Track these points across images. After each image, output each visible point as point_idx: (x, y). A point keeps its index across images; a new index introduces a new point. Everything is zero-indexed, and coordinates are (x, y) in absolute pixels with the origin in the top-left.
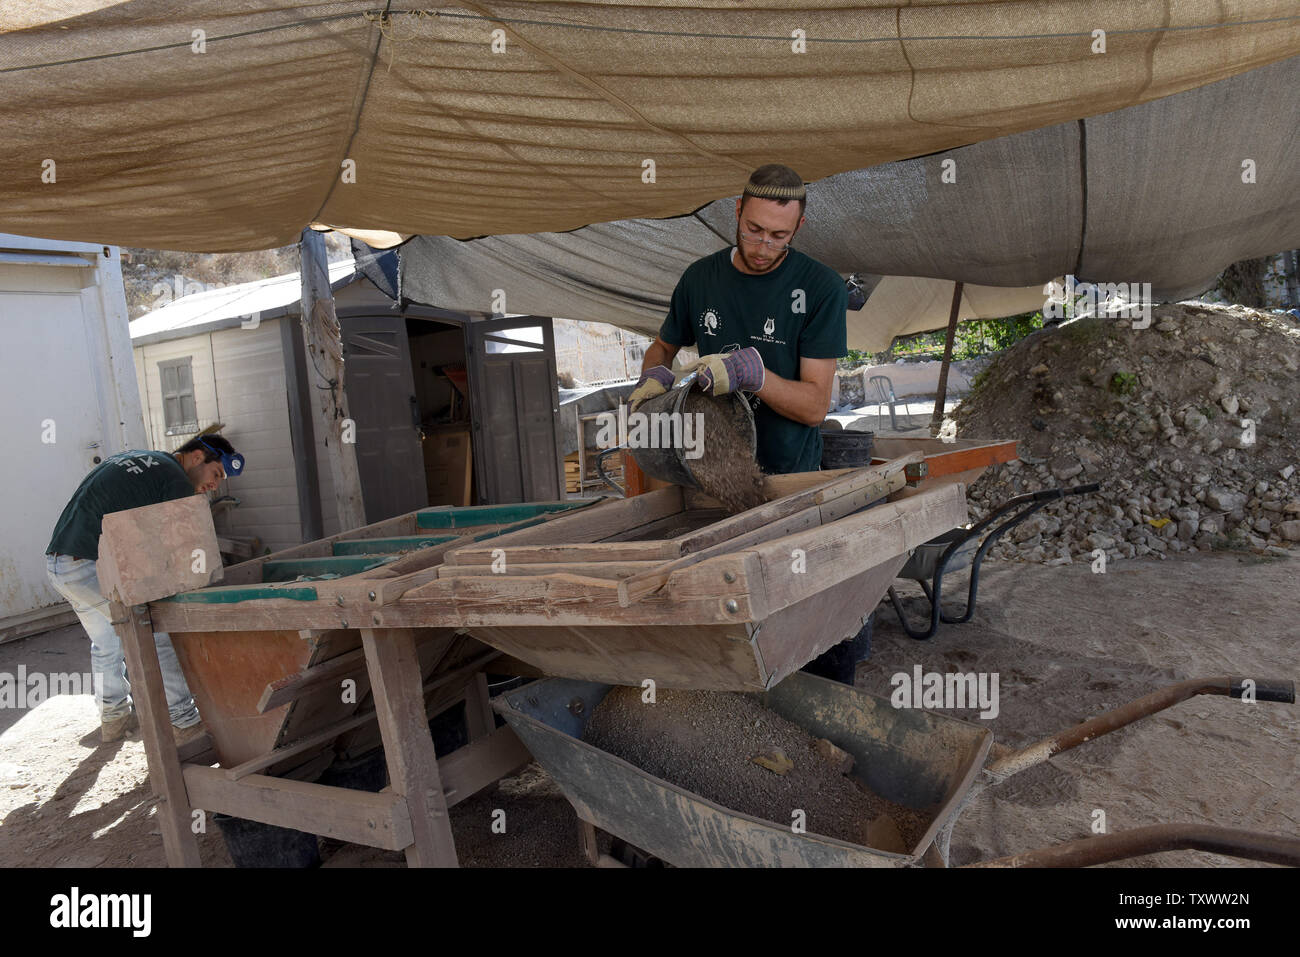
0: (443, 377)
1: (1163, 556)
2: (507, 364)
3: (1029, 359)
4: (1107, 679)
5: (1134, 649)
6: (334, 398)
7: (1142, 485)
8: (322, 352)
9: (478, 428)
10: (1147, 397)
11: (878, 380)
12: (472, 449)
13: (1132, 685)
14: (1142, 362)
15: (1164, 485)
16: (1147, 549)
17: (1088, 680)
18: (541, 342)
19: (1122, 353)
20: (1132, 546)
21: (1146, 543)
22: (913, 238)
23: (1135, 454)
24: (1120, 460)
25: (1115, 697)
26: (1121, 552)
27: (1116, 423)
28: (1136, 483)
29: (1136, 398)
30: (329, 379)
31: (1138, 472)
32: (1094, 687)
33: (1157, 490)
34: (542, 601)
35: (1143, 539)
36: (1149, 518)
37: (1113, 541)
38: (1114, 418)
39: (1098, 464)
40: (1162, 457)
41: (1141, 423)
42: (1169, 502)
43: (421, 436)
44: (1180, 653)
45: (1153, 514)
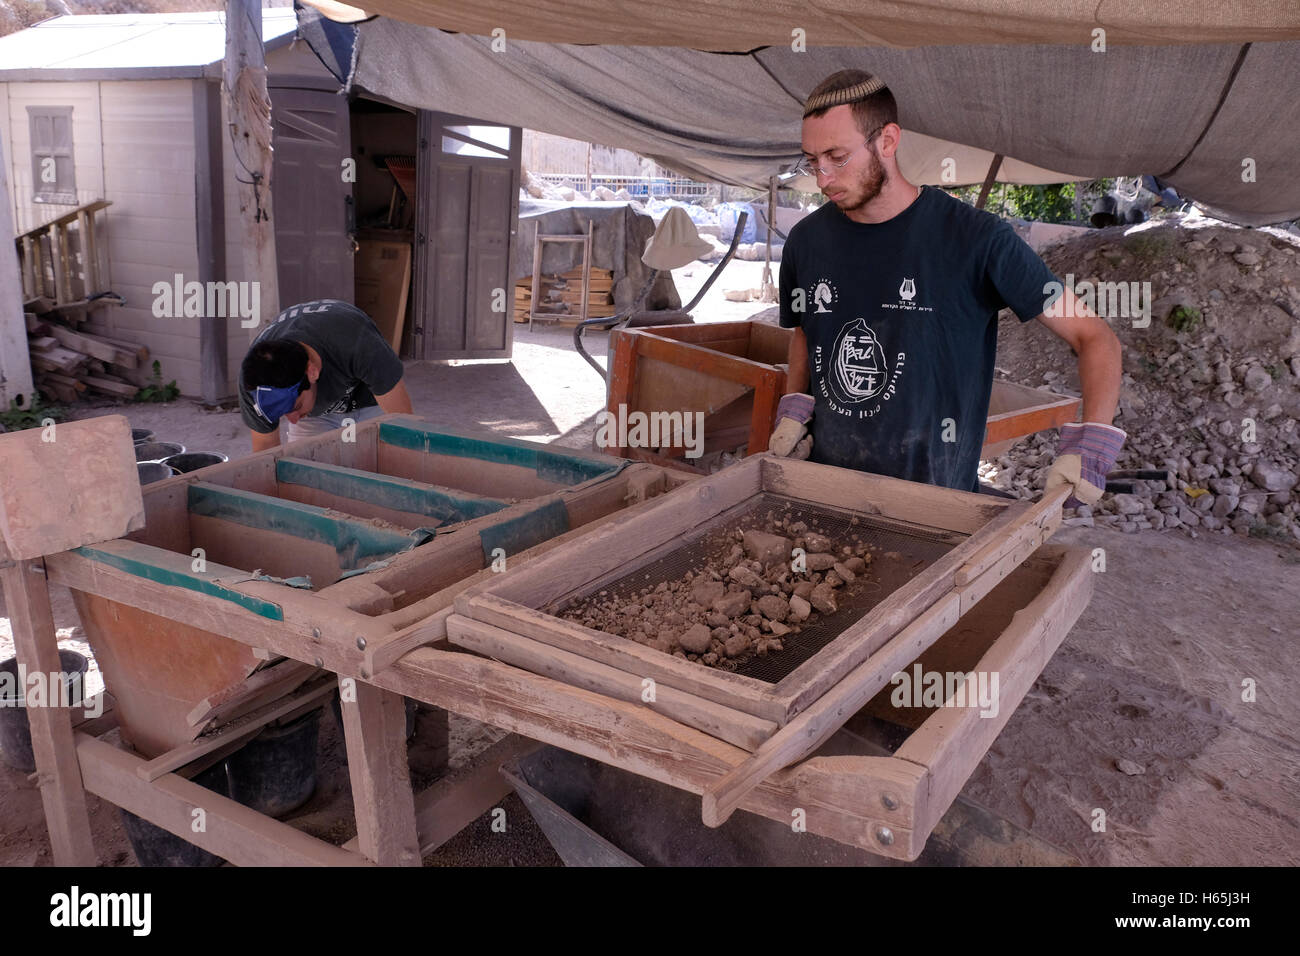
0: (386, 170)
1: (1195, 535)
2: (464, 168)
3: (1080, 267)
4: (1137, 702)
5: (1165, 662)
6: (257, 196)
7: (1184, 444)
8: (246, 135)
9: (422, 242)
10: (1208, 340)
12: (412, 265)
13: (1165, 715)
14: (1211, 297)
15: (1208, 448)
16: (1178, 522)
17: (1115, 699)
18: (506, 147)
19: (1189, 281)
20: (1162, 515)
21: (1178, 514)
22: (999, 113)
23: (1182, 405)
24: (1163, 409)
25: (1148, 729)
26: (1149, 520)
27: (1167, 365)
28: (1177, 440)
29: (1196, 339)
30: (252, 171)
31: (1181, 427)
32: (1124, 709)
33: (1200, 452)
34: (608, 735)
35: (1174, 509)
36: (1184, 485)
37: (1142, 506)
38: (1166, 359)
39: (1139, 411)
40: (1212, 415)
41: (1195, 370)
42: (1211, 470)
43: (354, 246)
44: (1216, 678)
45: (1190, 481)
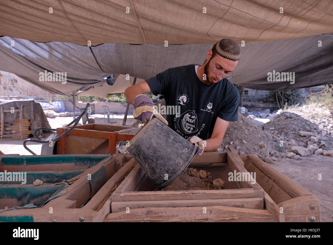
11: (105, 107)
